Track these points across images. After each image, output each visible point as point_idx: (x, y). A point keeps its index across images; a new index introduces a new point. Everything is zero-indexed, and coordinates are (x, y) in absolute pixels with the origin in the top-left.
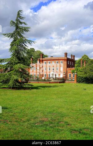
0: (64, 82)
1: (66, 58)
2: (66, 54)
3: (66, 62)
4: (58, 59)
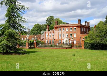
0: (71, 48)
1: (79, 25)
2: (80, 21)
3: (79, 29)
4: (71, 25)
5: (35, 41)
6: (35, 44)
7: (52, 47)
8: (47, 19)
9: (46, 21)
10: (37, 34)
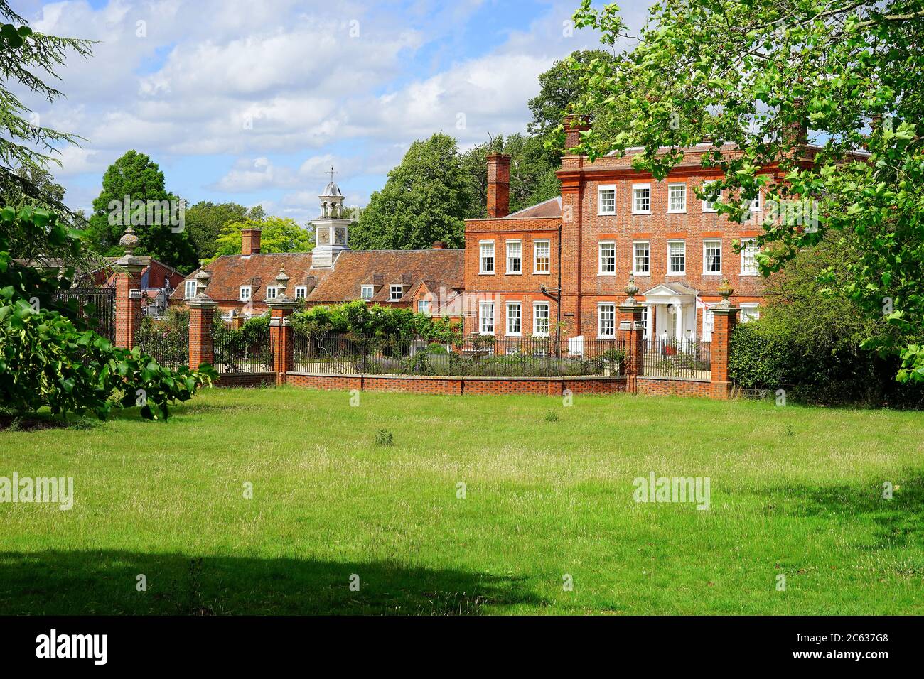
5: (275, 321)
6: (278, 346)
7: (422, 370)
8: (548, 89)
9: (537, 103)
10: (427, 238)
